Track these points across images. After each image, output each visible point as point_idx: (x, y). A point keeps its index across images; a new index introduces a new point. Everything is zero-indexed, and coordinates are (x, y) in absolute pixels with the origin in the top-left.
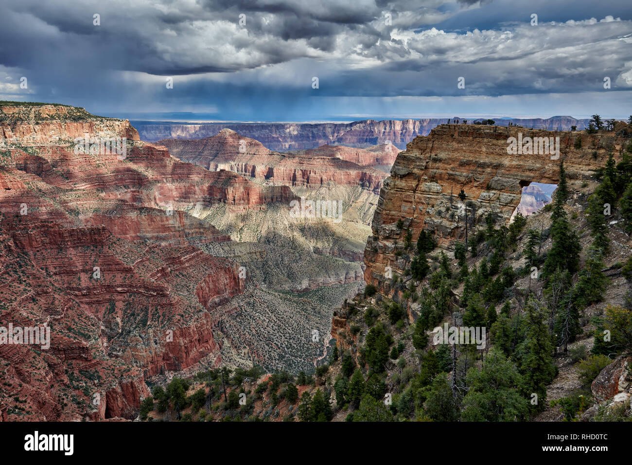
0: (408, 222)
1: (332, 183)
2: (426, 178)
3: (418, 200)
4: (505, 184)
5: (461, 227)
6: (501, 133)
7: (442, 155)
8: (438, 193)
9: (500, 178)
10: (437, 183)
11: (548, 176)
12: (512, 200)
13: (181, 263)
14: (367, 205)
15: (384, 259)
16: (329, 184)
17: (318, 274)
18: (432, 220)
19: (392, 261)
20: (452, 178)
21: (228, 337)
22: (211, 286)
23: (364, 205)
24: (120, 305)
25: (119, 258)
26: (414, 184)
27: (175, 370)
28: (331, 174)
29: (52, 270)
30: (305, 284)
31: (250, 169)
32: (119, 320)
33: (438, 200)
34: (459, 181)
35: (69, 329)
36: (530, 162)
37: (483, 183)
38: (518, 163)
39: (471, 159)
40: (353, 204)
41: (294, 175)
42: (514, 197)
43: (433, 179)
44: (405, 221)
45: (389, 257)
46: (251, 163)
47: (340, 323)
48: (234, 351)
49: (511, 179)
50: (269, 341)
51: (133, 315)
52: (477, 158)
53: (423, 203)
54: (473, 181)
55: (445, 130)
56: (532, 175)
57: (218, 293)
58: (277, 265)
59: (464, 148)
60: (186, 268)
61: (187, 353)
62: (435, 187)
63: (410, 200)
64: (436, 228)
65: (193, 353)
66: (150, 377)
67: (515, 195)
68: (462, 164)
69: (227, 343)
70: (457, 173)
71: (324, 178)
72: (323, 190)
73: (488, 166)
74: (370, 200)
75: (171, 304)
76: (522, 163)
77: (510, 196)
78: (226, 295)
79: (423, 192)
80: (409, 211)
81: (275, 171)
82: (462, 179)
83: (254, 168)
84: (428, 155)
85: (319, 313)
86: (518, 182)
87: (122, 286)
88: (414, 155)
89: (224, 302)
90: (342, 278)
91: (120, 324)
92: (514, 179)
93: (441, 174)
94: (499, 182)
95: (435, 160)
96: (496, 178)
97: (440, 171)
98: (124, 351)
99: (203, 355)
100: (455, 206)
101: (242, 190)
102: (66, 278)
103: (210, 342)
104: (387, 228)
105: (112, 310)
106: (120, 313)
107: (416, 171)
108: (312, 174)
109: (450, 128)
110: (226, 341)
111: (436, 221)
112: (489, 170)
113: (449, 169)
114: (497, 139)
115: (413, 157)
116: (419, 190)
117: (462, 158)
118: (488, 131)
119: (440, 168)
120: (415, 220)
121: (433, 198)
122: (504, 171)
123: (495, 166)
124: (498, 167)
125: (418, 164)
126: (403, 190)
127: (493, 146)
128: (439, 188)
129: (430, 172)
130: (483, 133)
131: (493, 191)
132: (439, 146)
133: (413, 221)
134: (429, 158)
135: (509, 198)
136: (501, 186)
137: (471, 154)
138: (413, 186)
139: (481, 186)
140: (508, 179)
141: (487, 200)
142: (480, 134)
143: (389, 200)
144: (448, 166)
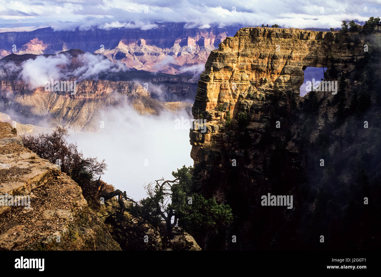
0: (227, 105)
2: (237, 69)
4: (293, 70)
5: (268, 104)
7: (248, 51)
8: (247, 80)
10: (244, 72)
11: (320, 62)
12: (299, 80)
15: (211, 137)
18: (245, 102)
20: (256, 69)
26: (229, 74)
33: (247, 86)
34: (261, 70)
36: (307, 53)
37: (279, 70)
38: (300, 54)
42: (300, 78)
43: (242, 70)
44: (224, 105)
49: (297, 66)
52: (272, 52)
55: (247, 32)
56: (309, 62)
59: (263, 45)
62: (245, 76)
63: (227, 88)
64: (249, 107)
67: (300, 77)
68: (262, 57)
70: (259, 64)
73: (281, 58)
76: (302, 54)
77: (298, 78)
80: (227, 96)
82: (264, 69)
84: (237, 51)
86: (301, 67)
92: (299, 65)
93: (247, 66)
94: (289, 69)
95: (243, 56)
96: (287, 66)
97: (247, 63)
100: (260, 89)
104: (211, 112)
107: (230, 64)
111: (248, 101)
112: (281, 60)
113: (252, 62)
114: (285, 38)
115: (227, 53)
116: (233, 79)
117: (262, 52)
118: (278, 32)
119: (247, 61)
120: (232, 103)
121: (244, 85)
122: (292, 61)
123: (286, 57)
124: (287, 58)
125: (232, 59)
126: (220, 81)
127: (283, 43)
128: (247, 76)
129: (240, 65)
130: (275, 33)
131: (286, 76)
132: (244, 44)
133: (231, 104)
134: (237, 54)
135: (297, 79)
136: (291, 71)
137: (268, 49)
138: (229, 76)
139: (277, 72)
140: (295, 66)
141: (282, 82)
142: (273, 35)
143: (210, 89)
144: (252, 60)
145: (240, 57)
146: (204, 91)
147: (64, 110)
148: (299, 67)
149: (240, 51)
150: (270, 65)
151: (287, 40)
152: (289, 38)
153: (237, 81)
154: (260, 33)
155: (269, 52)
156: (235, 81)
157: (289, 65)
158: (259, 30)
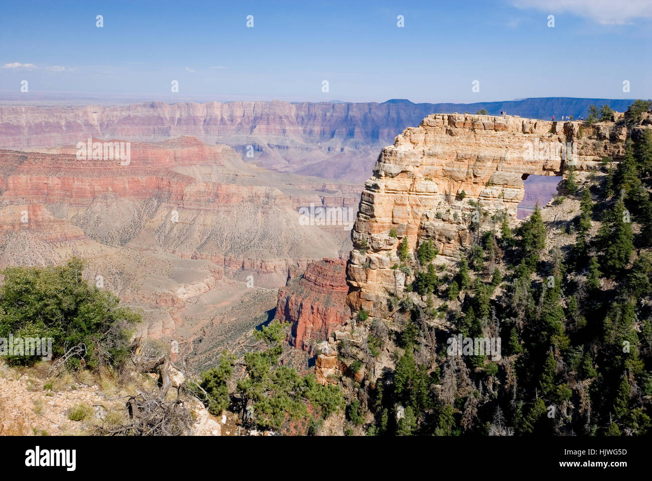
0: (403, 228)
2: (421, 176)
3: (414, 203)
4: (508, 179)
5: (465, 229)
6: (499, 124)
7: (438, 149)
8: (434, 193)
9: (501, 172)
10: (432, 180)
12: (516, 195)
15: (378, 275)
18: (431, 224)
19: (389, 276)
20: (450, 176)
26: (407, 182)
33: (435, 201)
34: (458, 178)
37: (484, 178)
38: (519, 155)
39: (470, 152)
42: (518, 192)
43: (428, 177)
44: (399, 228)
45: (385, 273)
47: (329, 363)
49: (513, 173)
52: (476, 151)
53: (417, 205)
54: (473, 177)
56: (534, 167)
59: (461, 141)
62: (432, 186)
63: (405, 203)
64: (437, 233)
67: (518, 190)
68: (459, 159)
70: (455, 169)
73: (489, 160)
77: (514, 191)
79: (418, 193)
80: (403, 216)
82: (462, 176)
84: (421, 149)
86: (521, 175)
88: (407, 150)
92: (516, 172)
93: (436, 171)
94: (500, 177)
95: (430, 155)
96: (497, 173)
97: (436, 167)
100: (455, 206)
104: (379, 239)
107: (410, 168)
109: (443, 119)
111: (436, 224)
112: (489, 164)
113: (445, 165)
114: (496, 131)
115: (407, 152)
116: (414, 190)
117: (459, 152)
118: (486, 121)
119: (435, 164)
120: (410, 225)
121: (430, 199)
122: (505, 165)
123: (496, 160)
124: (499, 161)
125: (413, 160)
126: (395, 192)
127: (492, 138)
128: (436, 186)
129: (424, 169)
130: (481, 123)
131: (495, 187)
132: (432, 139)
133: (408, 228)
134: (422, 153)
135: (513, 193)
136: (504, 181)
137: (470, 147)
138: (407, 186)
139: (482, 182)
140: (510, 173)
141: (489, 197)
142: (478, 125)
143: (379, 204)
144: (444, 162)
145: (425, 157)
146: (370, 206)
147: (167, 225)
148: (517, 174)
149: (426, 149)
150: (471, 171)
151: (500, 133)
152: (502, 130)
153: (420, 194)
154: (458, 122)
155: (470, 151)
156: (417, 193)
157: (502, 171)
158: (456, 118)
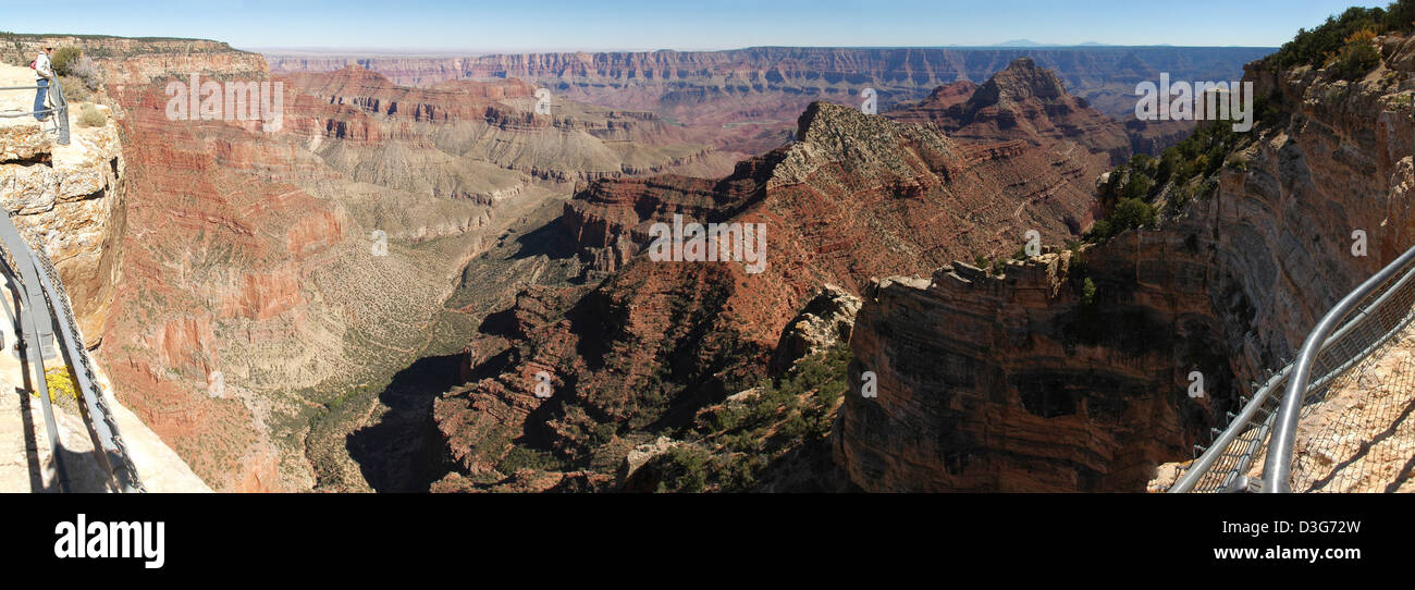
1: (457, 119)
13: (278, 201)
14: (494, 142)
16: (453, 120)
17: (437, 221)
21: (320, 290)
22: (308, 231)
23: (491, 141)
24: (209, 235)
25: (216, 187)
27: (252, 319)
28: (456, 109)
29: (160, 186)
30: (422, 232)
31: (373, 103)
32: (204, 250)
35: (159, 246)
40: (479, 141)
41: (418, 111)
46: (375, 97)
48: (325, 309)
50: (369, 300)
51: (218, 248)
57: (315, 239)
58: (391, 209)
60: (282, 207)
61: (266, 304)
65: (273, 304)
66: (224, 318)
69: (318, 298)
71: (449, 113)
72: (448, 126)
74: (497, 136)
75: (256, 246)
78: (324, 242)
81: (398, 105)
83: (377, 101)
85: (434, 268)
87: (214, 216)
89: (321, 250)
90: (465, 225)
91: (205, 254)
98: (203, 283)
99: (284, 308)
101: (360, 125)
102: (169, 196)
103: (295, 295)
105: (201, 238)
106: (207, 242)
108: (436, 109)
110: (317, 294)
